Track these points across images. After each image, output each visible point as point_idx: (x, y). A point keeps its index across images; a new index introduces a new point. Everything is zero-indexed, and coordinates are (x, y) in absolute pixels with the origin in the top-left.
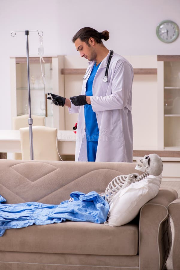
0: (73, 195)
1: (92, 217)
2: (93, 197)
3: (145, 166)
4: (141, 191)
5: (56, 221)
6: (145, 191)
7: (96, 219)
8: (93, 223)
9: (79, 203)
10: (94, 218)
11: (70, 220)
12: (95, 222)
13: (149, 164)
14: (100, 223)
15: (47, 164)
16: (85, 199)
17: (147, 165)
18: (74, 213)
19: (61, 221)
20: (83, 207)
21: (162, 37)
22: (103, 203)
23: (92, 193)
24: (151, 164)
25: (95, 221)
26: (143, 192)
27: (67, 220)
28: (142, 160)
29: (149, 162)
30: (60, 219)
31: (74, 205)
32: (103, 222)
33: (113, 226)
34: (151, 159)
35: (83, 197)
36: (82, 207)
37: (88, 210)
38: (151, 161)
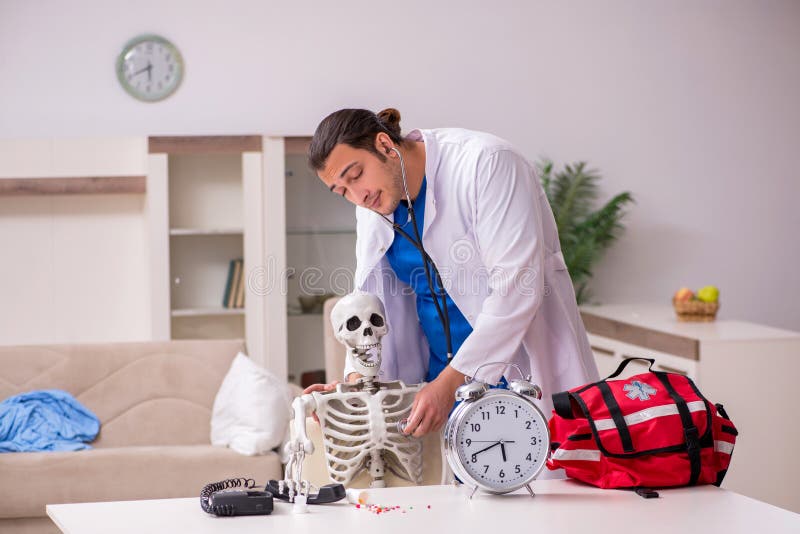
21: (133, 83)
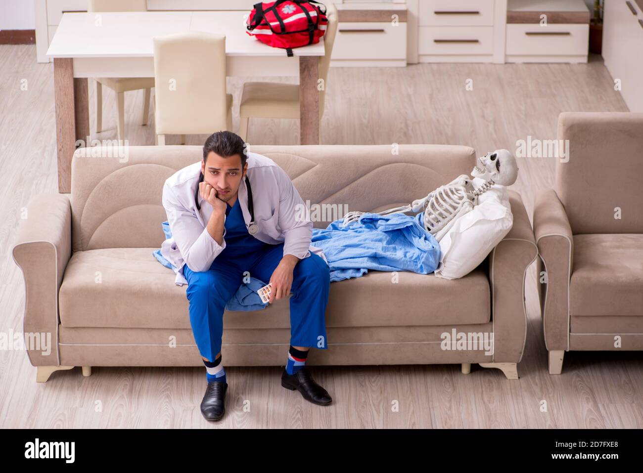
0: (365, 220)
1: (412, 262)
2: (405, 226)
3: (490, 172)
4: (500, 224)
5: (354, 275)
6: (507, 225)
7: (419, 266)
8: (415, 273)
9: (380, 237)
10: (416, 265)
11: (375, 269)
12: (419, 272)
13: (498, 170)
14: (428, 274)
15: (297, 157)
16: (390, 230)
17: (495, 171)
18: (377, 257)
19: (361, 274)
20: (389, 243)
22: (424, 236)
23: (402, 219)
24: (501, 168)
25: (417, 270)
26: (504, 225)
27: (371, 271)
28: (484, 161)
29: (498, 164)
30: (358, 270)
31: (372, 241)
32: (432, 271)
33: (450, 279)
34: (500, 161)
35: (386, 225)
36: (387, 243)
37: (397, 247)
38: (501, 164)
